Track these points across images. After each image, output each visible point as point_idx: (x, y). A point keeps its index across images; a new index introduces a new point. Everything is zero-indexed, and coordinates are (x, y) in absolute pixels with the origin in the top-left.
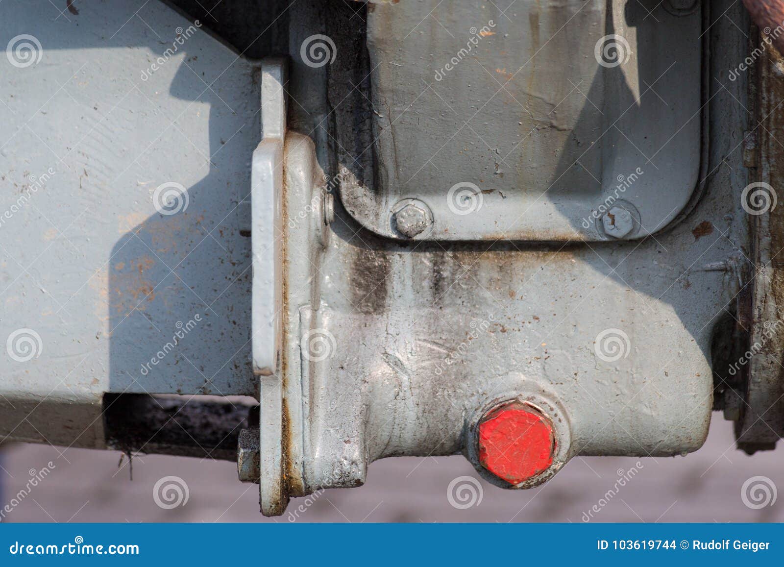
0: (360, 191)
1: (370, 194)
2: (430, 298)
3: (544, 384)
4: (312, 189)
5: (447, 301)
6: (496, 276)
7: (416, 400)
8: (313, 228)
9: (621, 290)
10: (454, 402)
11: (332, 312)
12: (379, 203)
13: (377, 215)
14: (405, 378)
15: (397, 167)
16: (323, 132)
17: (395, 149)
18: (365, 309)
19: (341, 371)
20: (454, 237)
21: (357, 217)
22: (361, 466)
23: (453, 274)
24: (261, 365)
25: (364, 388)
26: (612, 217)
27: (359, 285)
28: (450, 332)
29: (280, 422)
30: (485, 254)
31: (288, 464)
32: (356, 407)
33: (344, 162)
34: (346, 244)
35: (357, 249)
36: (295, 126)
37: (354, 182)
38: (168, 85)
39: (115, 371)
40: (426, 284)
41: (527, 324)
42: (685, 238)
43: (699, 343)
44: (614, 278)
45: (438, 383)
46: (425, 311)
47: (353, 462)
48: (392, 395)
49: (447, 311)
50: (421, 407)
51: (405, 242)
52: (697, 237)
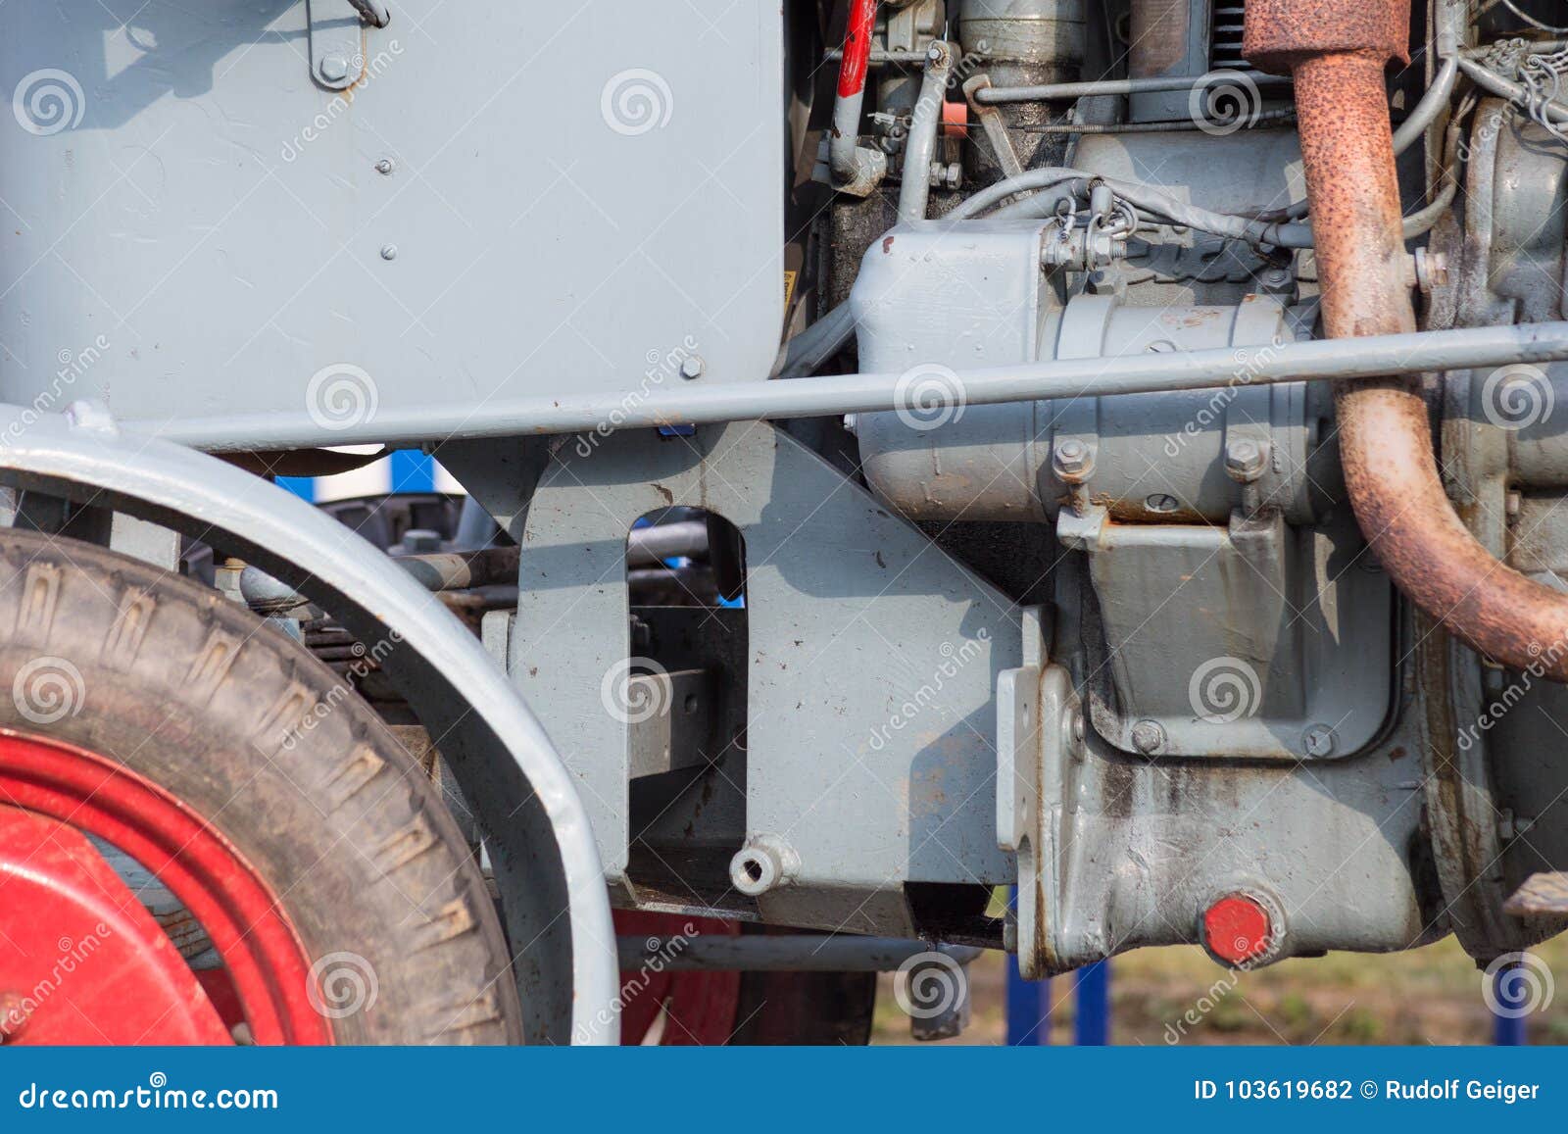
0: (1106, 713)
1: (1115, 716)
2: (1168, 806)
3: (1263, 882)
4: (1063, 710)
5: (1182, 808)
6: (1222, 788)
7: (1154, 890)
8: (1064, 740)
9: (1328, 802)
10: (1187, 893)
11: (1087, 816)
12: (1122, 724)
13: (1120, 733)
14: (1145, 872)
15: (1132, 691)
16: (1079, 666)
17: (1128, 677)
18: (1114, 814)
19: (1092, 864)
20: (1184, 753)
21: (1103, 735)
22: (1103, 940)
23: (1187, 786)
24: (1004, 842)
25: (1110, 878)
26: (1314, 739)
27: (1110, 793)
28: (1184, 834)
29: (1034, 900)
30: (1213, 770)
31: (1043, 937)
32: (1101, 893)
33: (1093, 689)
34: (1099, 759)
35: (1108, 764)
36: (1056, 659)
37: (1101, 705)
38: (958, 627)
39: (914, 863)
40: (1165, 794)
41: (1249, 830)
42: (1382, 760)
43: (1397, 851)
44: (1323, 792)
45: (1173, 878)
46: (1164, 816)
47: (1096, 937)
48: (1134, 885)
49: (1182, 817)
50: (1159, 897)
51: (1143, 758)
52: (1392, 760)
